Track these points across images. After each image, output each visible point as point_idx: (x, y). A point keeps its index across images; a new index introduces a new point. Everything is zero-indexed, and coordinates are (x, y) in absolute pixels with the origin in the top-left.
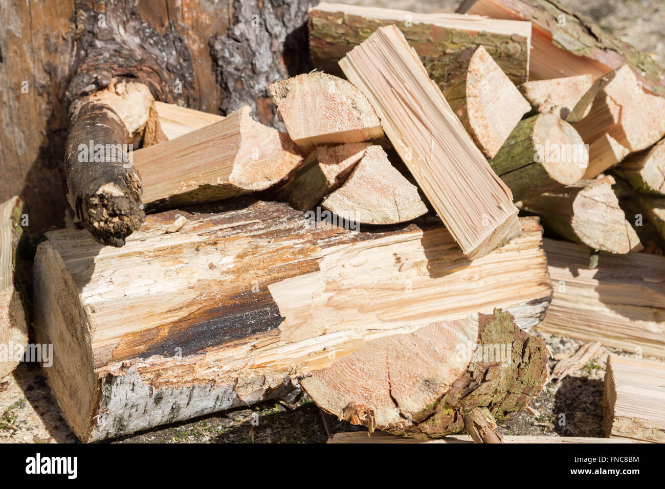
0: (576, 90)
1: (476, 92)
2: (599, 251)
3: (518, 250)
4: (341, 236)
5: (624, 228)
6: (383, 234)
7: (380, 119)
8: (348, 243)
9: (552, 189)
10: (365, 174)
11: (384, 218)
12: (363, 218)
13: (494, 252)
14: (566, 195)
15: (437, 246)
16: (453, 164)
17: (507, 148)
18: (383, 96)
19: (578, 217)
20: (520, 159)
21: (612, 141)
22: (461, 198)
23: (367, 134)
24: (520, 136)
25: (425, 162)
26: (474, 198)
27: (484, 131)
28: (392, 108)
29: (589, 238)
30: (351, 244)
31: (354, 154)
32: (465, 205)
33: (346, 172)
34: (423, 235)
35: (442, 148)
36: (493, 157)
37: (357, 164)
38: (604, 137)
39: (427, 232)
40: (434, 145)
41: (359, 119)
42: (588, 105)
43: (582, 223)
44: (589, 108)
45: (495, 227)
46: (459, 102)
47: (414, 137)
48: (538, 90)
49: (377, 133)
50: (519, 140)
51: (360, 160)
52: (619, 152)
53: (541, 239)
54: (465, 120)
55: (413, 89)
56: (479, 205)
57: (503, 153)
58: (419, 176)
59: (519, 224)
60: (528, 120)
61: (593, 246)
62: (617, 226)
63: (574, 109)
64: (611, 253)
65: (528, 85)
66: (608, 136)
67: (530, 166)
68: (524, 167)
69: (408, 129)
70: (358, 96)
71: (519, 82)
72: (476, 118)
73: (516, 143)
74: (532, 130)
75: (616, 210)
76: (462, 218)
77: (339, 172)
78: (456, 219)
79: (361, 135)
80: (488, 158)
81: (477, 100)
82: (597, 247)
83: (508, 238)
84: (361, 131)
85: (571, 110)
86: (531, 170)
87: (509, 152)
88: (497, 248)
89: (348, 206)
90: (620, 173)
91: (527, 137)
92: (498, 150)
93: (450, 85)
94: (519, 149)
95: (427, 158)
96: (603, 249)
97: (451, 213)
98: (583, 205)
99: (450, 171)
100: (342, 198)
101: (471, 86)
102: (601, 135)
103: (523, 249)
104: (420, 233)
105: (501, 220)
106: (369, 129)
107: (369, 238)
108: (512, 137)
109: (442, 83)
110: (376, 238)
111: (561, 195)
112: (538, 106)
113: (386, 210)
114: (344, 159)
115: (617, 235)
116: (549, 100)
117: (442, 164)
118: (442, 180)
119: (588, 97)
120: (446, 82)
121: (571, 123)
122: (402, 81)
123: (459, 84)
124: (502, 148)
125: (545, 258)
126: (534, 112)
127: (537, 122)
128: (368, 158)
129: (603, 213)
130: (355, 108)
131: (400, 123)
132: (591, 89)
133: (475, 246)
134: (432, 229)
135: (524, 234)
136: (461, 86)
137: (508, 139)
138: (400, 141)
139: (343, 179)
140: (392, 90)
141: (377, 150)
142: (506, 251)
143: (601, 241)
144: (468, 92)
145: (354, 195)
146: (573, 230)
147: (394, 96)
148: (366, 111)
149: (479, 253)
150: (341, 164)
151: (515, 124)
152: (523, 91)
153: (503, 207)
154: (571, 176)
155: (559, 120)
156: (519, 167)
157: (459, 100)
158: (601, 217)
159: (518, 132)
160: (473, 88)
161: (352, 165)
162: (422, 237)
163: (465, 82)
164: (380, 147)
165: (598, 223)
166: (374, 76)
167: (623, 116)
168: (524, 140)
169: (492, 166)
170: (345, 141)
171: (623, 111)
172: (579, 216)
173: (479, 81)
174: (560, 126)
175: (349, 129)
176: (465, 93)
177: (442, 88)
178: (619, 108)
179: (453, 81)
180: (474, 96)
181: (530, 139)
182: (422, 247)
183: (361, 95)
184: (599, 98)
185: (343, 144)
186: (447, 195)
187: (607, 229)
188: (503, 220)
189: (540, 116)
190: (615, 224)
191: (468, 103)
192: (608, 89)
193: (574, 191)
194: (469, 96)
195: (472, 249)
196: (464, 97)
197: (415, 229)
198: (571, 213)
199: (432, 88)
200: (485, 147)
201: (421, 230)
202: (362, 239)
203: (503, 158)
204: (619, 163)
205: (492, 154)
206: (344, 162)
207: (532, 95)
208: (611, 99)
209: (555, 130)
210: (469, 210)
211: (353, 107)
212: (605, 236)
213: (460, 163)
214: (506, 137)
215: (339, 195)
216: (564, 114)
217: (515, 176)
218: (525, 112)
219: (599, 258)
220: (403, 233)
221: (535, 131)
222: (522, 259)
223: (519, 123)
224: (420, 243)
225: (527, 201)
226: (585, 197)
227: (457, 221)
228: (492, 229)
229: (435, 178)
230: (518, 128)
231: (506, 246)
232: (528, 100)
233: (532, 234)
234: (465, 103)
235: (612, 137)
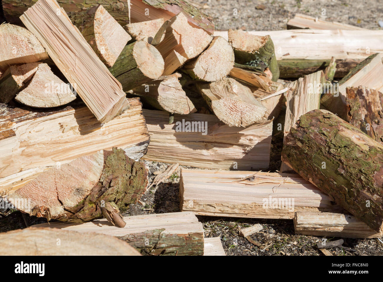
0: (156, 27)
1: (100, 30)
2: (174, 114)
3: (129, 116)
4: (27, 116)
5: (185, 100)
6: (52, 112)
7: (45, 49)
8: (32, 119)
9: (146, 82)
10: (38, 80)
11: (51, 104)
12: (39, 104)
13: (116, 118)
14: (155, 85)
15: (84, 117)
16: (89, 71)
17: (120, 61)
18: (47, 35)
19: (161, 96)
20: (127, 66)
21: (177, 54)
22: (94, 90)
23: (39, 57)
24: (126, 54)
25: (73, 71)
26: (101, 89)
27: (106, 52)
28: (52, 41)
29: (167, 107)
30: (34, 119)
31: (33, 69)
32: (97, 93)
33: (29, 79)
34: (75, 112)
35: (82, 63)
36: (112, 66)
37: (34, 74)
38: (173, 52)
39: (77, 110)
40: (77, 61)
41: (32, 49)
42: (162, 35)
43: (164, 99)
45: (114, 104)
46: (91, 36)
47: (66, 58)
48: (135, 28)
49: (44, 56)
50: (126, 56)
52: (182, 60)
53: (141, 109)
54: (94, 47)
55: (63, 30)
56: (104, 92)
57: (118, 64)
58: (70, 79)
59: (128, 102)
60: (130, 45)
61: (170, 111)
62: (182, 100)
63: (155, 38)
64: (180, 114)
65: (130, 25)
66: (175, 51)
67: (133, 70)
68: (129, 71)
69: (62, 53)
70: (31, 36)
71: (124, 24)
72: (101, 45)
73: (124, 58)
74: (132, 50)
75: (181, 91)
76: (95, 101)
77: (24, 79)
78: (92, 101)
79: (35, 58)
80: (108, 67)
81: (101, 35)
82: (172, 112)
83: (123, 110)
84: (34, 56)
85: (154, 38)
86: (133, 72)
87: (121, 63)
88: (117, 116)
89: (30, 98)
90: (185, 71)
91: (130, 54)
92: (114, 62)
93: (85, 28)
94: (126, 61)
95: (74, 69)
96: (176, 112)
97: (89, 98)
98: (163, 89)
99: (87, 75)
100: (26, 94)
101: (96, 28)
102: (171, 51)
103: (132, 116)
104: (73, 111)
105: (117, 100)
106: (39, 54)
107: (44, 115)
108: (122, 54)
109: (81, 27)
110: (48, 115)
111: (152, 85)
112: (135, 37)
113: (52, 99)
114: (27, 72)
115: (183, 104)
116: (141, 33)
117: (83, 72)
118: (83, 80)
119: (162, 31)
120: (83, 26)
121: (154, 45)
122: (57, 27)
123: (90, 27)
124: (117, 61)
125: (144, 119)
126: (133, 40)
127: (135, 45)
128: (40, 70)
129: (174, 93)
130: (30, 43)
131: (57, 50)
132: (162, 26)
133: (103, 116)
134: (80, 108)
135: (132, 107)
136: (91, 28)
137: (120, 56)
138: (58, 60)
139: (26, 83)
140: (51, 32)
141: (44, 66)
142: (123, 117)
143: (174, 108)
144: (95, 31)
145: (33, 92)
146: (159, 103)
147: (53, 35)
148: (36, 44)
149: (106, 119)
150: (25, 75)
151: (123, 47)
152: (126, 29)
153: (117, 93)
154: (156, 74)
155: (147, 44)
156: (127, 71)
157: (91, 35)
158: (173, 95)
159: (125, 52)
160: (98, 29)
161: (32, 75)
162: (74, 113)
163: (93, 25)
164: (46, 64)
165: (172, 99)
166: (40, 24)
167: (182, 40)
168: (128, 56)
169: (111, 72)
170: (26, 62)
171: (182, 37)
172: (161, 95)
173: (101, 24)
174: (148, 47)
175: (27, 55)
176: (94, 32)
177: (81, 30)
178: (179, 36)
179: (86, 25)
180: (99, 33)
181: (132, 55)
182: (75, 118)
183: (33, 35)
184: (168, 29)
185: (25, 64)
186: (86, 89)
187: (177, 101)
188: (118, 100)
189: (137, 42)
190: (181, 98)
191: (96, 37)
192: (173, 26)
193: (158, 82)
194: (96, 33)
195: (102, 117)
196: (93, 34)
197: (70, 109)
198: (157, 94)
199: (74, 30)
200: (107, 61)
201: (74, 109)
202: (40, 117)
203: (118, 66)
204: (182, 66)
205: (112, 64)
206: (27, 74)
207: (131, 31)
208: (175, 31)
209: (145, 50)
210: (99, 96)
211: (29, 42)
212: (176, 105)
213: (93, 70)
214: (119, 55)
215: (24, 93)
216: (150, 40)
217: (126, 76)
218: (128, 40)
219: (174, 118)
220: (63, 111)
221: (134, 50)
222: (131, 121)
223: (125, 47)
224: (74, 116)
225: (135, 89)
226: (164, 85)
227: (93, 103)
228: (112, 106)
229: (79, 79)
230: (125, 49)
231: (122, 115)
232: (130, 34)
233: (136, 107)
234: (94, 37)
235: (177, 52)
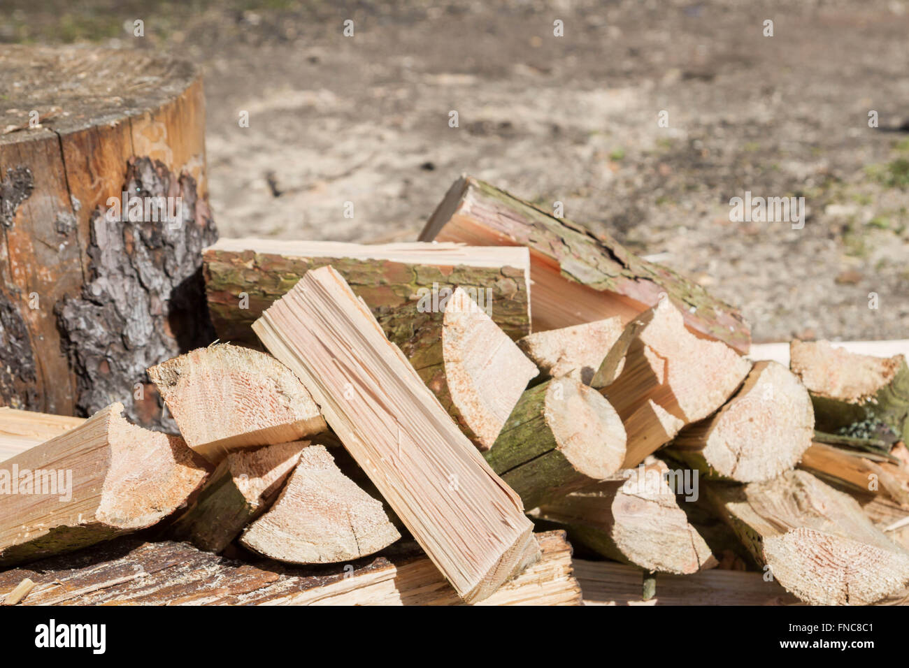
0: (600, 340)
1: (457, 354)
2: (656, 572)
3: (539, 582)
4: (274, 586)
5: (687, 535)
6: (337, 576)
7: (319, 406)
8: (285, 596)
9: (580, 486)
10: (302, 489)
11: (336, 553)
12: (305, 556)
13: (505, 587)
14: (601, 494)
15: (419, 587)
16: (433, 463)
17: (510, 432)
18: (322, 370)
19: (620, 525)
20: (530, 447)
21: (658, 410)
22: (449, 514)
23: (301, 429)
24: (526, 413)
25: (391, 463)
26: (467, 511)
27: (474, 410)
28: (336, 387)
29: (639, 554)
30: (290, 596)
31: (285, 459)
32: (456, 524)
33: (276, 487)
34: (397, 573)
35: (414, 441)
36: (490, 447)
37: (290, 474)
38: (646, 405)
39: (403, 568)
40: (402, 436)
41: (288, 408)
42: (619, 362)
43: (628, 534)
44: (621, 365)
45: (502, 552)
46: (434, 370)
47: (371, 428)
48: (546, 344)
49: (317, 426)
50: (526, 419)
51: (295, 467)
52: (670, 425)
53: (570, 562)
54: (444, 397)
55: (364, 356)
56: (475, 521)
57: (505, 440)
58: (383, 484)
59: (536, 543)
60: (537, 389)
61: (646, 565)
62: (677, 534)
63: (600, 369)
64: (672, 573)
65: (532, 338)
66: (651, 402)
67: (545, 457)
68: (536, 458)
69: (363, 417)
70: (283, 374)
71: (517, 334)
72: (461, 392)
73: (521, 424)
74: (543, 403)
75: (674, 510)
76: (452, 544)
77: (265, 488)
78: (443, 546)
79: (292, 431)
80: (483, 450)
81: (460, 365)
82: (652, 567)
83: (523, 566)
84: (292, 426)
85: (596, 370)
86: (546, 462)
87: (513, 438)
88: (507, 581)
89: (281, 539)
90: (674, 454)
91: (537, 414)
92: (496, 436)
93: (418, 347)
94: (528, 433)
95: (394, 457)
96: (661, 569)
97: (436, 537)
98: (627, 507)
99: (429, 473)
100: (270, 528)
101: (449, 347)
102: (642, 402)
103: (545, 580)
104: (392, 571)
105: (509, 540)
106: (303, 422)
107: (316, 585)
108: (515, 415)
109: (406, 345)
110: (326, 584)
111: (594, 494)
112: (549, 368)
113: (338, 540)
114: (271, 469)
115: (679, 546)
116: (563, 357)
117: (416, 465)
118: (418, 488)
119: (618, 350)
120: (413, 343)
121: (597, 388)
122: (348, 347)
123: (432, 345)
124: (503, 432)
125: (578, 590)
126: (544, 377)
127: (549, 391)
128: (306, 465)
129: (657, 517)
130: (281, 392)
131: (349, 408)
132: (620, 339)
133: (474, 584)
134: (410, 563)
135: (546, 558)
136: (435, 347)
137: (510, 419)
138: (352, 435)
139: (271, 498)
140: (334, 362)
141: (320, 450)
142: (521, 585)
143: (657, 558)
144: (446, 356)
145: (289, 522)
146: (615, 545)
147: (337, 370)
148: (297, 396)
149: (481, 592)
150: (266, 476)
151: (518, 396)
152: (525, 348)
153: (509, 520)
154: (605, 466)
155: (581, 386)
156: (528, 458)
157: (433, 368)
158: (652, 522)
159: (524, 408)
160: (452, 350)
161: (283, 476)
162: (395, 575)
163: (440, 340)
164: (323, 448)
165: (650, 532)
166: (305, 341)
167: (670, 373)
168: (532, 420)
169: (489, 462)
170: (270, 443)
171: (670, 366)
172: (621, 523)
173: (461, 338)
174: (582, 394)
175: (274, 424)
176: (442, 358)
177: (407, 352)
178: (663, 361)
179: (422, 341)
180: (454, 361)
181: (541, 417)
182: (397, 591)
183: (288, 373)
184: (634, 350)
185: (267, 446)
186: (427, 511)
187: (663, 539)
188: (513, 541)
189: (553, 381)
190: (674, 530)
191: (447, 371)
192: (645, 336)
193: (612, 487)
194: (449, 361)
195: (470, 589)
196: (441, 363)
197: (384, 565)
198: (611, 521)
199: (392, 353)
200: (477, 435)
201: (393, 566)
202: (307, 588)
203: (505, 447)
204: (671, 441)
205: (489, 443)
206: (270, 473)
207: (538, 353)
208: (652, 350)
209: (576, 400)
210: (460, 529)
211: (278, 392)
212: (661, 549)
213: (443, 461)
214: (507, 417)
215: (266, 525)
216: (587, 376)
217: (526, 471)
218: (531, 378)
219: (657, 583)
220: (366, 573)
221: (548, 404)
222: (545, 595)
223: (523, 395)
224: (394, 585)
225: (546, 506)
226: (628, 495)
227: (445, 548)
228: (497, 556)
229: (408, 486)
230: (523, 401)
231: (521, 578)
232: (533, 360)
233: (557, 557)
234: (443, 372)
235: (657, 404)
